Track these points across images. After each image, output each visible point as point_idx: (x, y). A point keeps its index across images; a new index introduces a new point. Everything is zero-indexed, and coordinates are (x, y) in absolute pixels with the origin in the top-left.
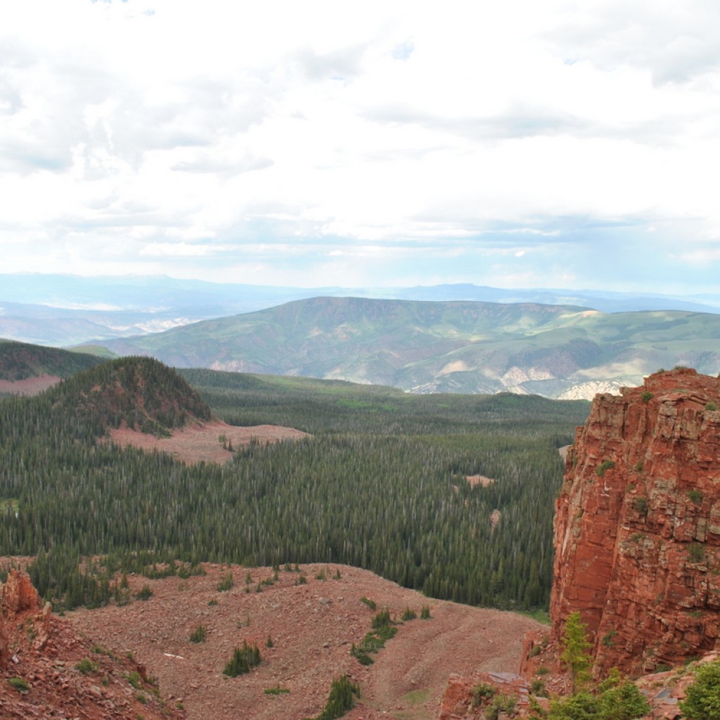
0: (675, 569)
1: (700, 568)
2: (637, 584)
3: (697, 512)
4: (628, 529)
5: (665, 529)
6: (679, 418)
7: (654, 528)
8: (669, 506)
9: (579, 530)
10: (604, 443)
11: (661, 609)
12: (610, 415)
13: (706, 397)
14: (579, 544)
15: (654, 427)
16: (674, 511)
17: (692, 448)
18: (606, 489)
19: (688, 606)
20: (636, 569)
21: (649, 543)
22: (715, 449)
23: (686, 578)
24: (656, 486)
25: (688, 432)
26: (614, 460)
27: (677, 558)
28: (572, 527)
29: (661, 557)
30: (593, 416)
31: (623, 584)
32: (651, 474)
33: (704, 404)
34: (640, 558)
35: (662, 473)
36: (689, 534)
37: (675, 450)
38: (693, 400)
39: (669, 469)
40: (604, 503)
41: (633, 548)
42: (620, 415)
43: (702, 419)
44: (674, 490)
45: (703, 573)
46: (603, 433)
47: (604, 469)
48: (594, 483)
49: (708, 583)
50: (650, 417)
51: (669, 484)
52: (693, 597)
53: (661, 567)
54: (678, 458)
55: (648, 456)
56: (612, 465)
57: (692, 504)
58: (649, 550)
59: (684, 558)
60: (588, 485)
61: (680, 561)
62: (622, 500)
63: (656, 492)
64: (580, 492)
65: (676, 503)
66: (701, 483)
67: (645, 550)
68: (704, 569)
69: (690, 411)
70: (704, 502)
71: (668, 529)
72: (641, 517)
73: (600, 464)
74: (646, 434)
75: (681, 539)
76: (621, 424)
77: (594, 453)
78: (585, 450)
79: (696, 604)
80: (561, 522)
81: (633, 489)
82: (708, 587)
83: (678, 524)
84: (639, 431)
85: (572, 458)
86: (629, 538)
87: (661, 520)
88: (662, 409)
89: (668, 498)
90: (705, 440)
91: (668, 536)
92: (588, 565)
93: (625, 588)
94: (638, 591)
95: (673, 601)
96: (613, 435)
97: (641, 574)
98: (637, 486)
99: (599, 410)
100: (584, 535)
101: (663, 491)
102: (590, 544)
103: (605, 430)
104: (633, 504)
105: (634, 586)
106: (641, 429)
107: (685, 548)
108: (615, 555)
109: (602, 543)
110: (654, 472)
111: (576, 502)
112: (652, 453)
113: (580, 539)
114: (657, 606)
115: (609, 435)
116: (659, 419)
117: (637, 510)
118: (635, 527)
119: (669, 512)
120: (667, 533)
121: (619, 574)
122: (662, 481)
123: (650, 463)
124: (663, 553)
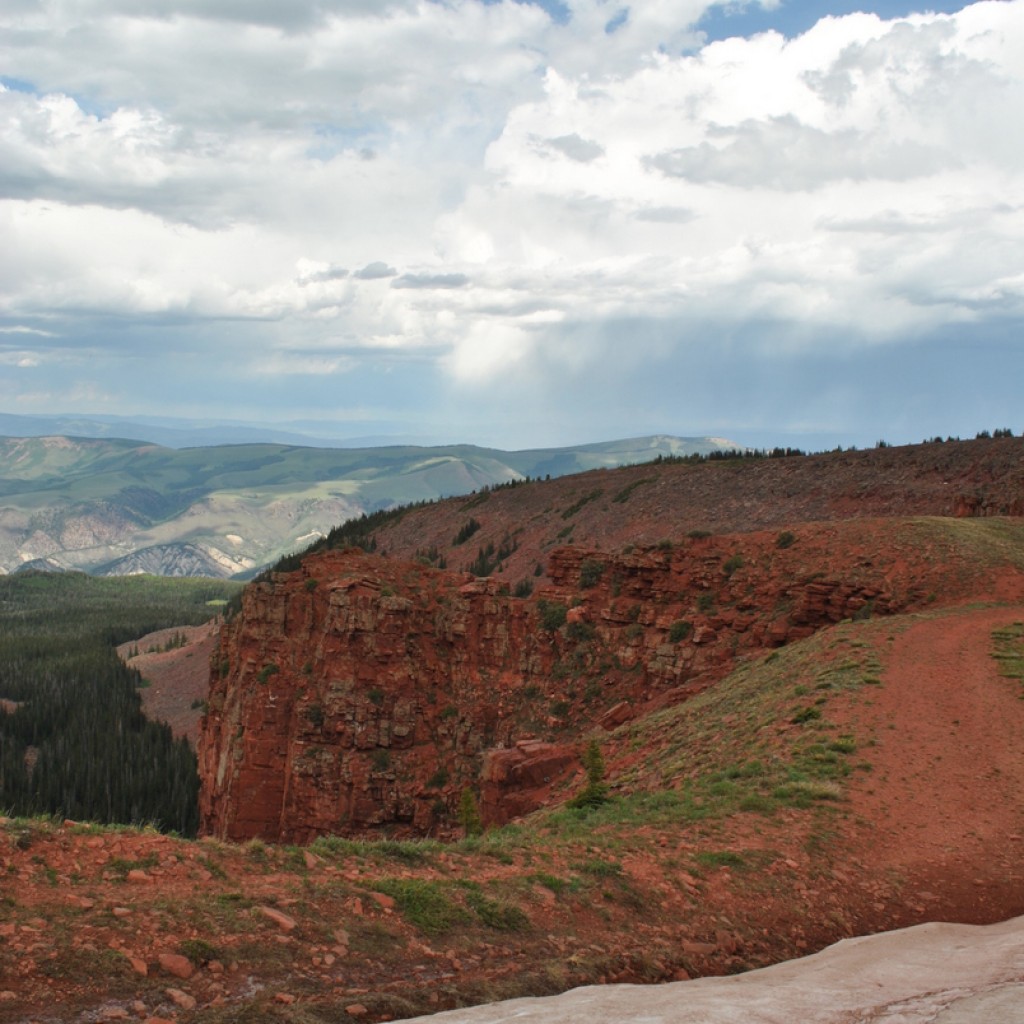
0: (360, 782)
1: (387, 777)
2: (317, 806)
3: (378, 714)
4: (302, 743)
5: (344, 738)
6: (353, 607)
7: (332, 738)
8: (348, 710)
9: (241, 752)
10: (264, 644)
11: (347, 830)
12: (269, 609)
13: (379, 581)
14: (243, 769)
15: (323, 619)
16: (354, 715)
17: (369, 641)
18: (271, 698)
19: (378, 822)
20: (314, 789)
21: (328, 757)
22: (394, 640)
23: (372, 789)
24: (330, 689)
25: (363, 623)
26: (279, 663)
27: (362, 769)
28: (231, 750)
29: (344, 770)
30: (249, 612)
31: (299, 809)
32: (324, 675)
33: (377, 589)
34: (319, 775)
35: (337, 673)
36: (372, 740)
37: (350, 645)
38: (364, 586)
40: (270, 716)
41: (310, 765)
42: (281, 608)
43: (378, 607)
44: (352, 692)
45: (391, 781)
46: (263, 632)
47: (268, 674)
48: (257, 693)
49: (397, 792)
50: (318, 608)
51: (347, 685)
52: (382, 811)
53: (344, 782)
54: (354, 654)
55: (319, 654)
56: (275, 670)
57: (373, 705)
58: (329, 764)
59: (369, 768)
60: (249, 697)
61: (364, 771)
62: (291, 710)
63: (332, 696)
64: (238, 706)
65: (356, 706)
66: (380, 680)
67: (324, 765)
68: (392, 777)
69: (365, 599)
70: (386, 701)
71: (349, 737)
72: (316, 726)
73: (260, 669)
74: (312, 629)
75: (364, 746)
76: (282, 619)
77: (252, 657)
78: (240, 654)
79: (386, 817)
80: (211, 746)
81: (304, 695)
82: (398, 797)
83: (359, 730)
84: (305, 626)
85: (217, 664)
86: (305, 753)
87: (340, 727)
88: (333, 598)
89: (347, 702)
90: (383, 631)
91: (349, 745)
92: (254, 793)
93: (301, 813)
94: (318, 814)
95: (361, 818)
96: (274, 632)
97: (321, 794)
98: (309, 690)
99: (255, 604)
100: (247, 756)
101: (340, 694)
102: (255, 768)
103: (264, 628)
104: (306, 713)
105: (313, 809)
106: (308, 623)
108: (288, 776)
109: (270, 764)
110: (327, 672)
111: (234, 718)
112: (324, 651)
113: (243, 763)
114: (342, 829)
115: (269, 633)
116: (330, 610)
117: (312, 719)
118: (309, 740)
119: (349, 717)
120: (347, 742)
121: (295, 797)
122: (339, 682)
123: (322, 662)
124: (345, 766)
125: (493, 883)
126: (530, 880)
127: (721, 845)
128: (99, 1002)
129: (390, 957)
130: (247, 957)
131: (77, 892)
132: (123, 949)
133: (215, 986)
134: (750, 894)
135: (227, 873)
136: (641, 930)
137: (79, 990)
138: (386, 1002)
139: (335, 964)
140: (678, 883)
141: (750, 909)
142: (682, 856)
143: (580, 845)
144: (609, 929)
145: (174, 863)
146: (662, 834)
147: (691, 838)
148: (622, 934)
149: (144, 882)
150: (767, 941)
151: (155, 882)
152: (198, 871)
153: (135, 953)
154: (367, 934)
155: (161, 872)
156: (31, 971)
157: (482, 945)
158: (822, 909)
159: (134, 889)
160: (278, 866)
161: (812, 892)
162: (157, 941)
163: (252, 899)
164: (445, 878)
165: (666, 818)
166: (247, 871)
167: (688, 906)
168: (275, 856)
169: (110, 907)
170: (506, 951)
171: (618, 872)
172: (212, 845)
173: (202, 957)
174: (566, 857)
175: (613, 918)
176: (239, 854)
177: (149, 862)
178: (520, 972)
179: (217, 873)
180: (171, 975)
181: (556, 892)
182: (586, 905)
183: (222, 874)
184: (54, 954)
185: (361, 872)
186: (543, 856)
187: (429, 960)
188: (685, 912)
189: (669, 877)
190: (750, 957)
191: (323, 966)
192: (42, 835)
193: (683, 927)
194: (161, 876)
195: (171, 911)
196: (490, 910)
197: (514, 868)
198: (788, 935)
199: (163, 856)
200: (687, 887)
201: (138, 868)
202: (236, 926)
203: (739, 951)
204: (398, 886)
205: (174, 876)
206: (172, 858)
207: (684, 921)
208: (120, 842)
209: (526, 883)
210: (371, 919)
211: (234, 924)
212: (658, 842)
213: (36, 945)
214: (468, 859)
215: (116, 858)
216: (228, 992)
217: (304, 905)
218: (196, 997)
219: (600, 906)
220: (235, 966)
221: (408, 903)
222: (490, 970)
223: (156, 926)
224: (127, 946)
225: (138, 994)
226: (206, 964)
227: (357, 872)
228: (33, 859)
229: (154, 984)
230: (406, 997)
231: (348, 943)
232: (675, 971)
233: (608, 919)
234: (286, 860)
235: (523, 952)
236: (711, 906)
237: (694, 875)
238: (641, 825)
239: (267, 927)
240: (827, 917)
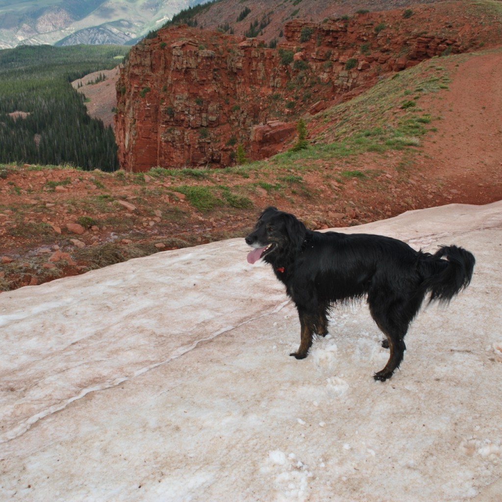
0: (194, 144)
1: (207, 141)
2: (174, 156)
3: (201, 110)
4: (164, 126)
5: (185, 123)
6: (185, 56)
7: (179, 123)
8: (186, 109)
9: (135, 132)
10: (142, 77)
12: (142, 59)
13: (197, 42)
14: (137, 140)
15: (170, 63)
16: (189, 111)
17: (194, 73)
18: (148, 105)
19: (204, 163)
20: (172, 148)
21: (178, 132)
22: (207, 73)
23: (200, 147)
24: (176, 99)
25: (191, 64)
26: (150, 86)
27: (194, 138)
28: (130, 131)
29: (186, 138)
30: (133, 61)
31: (165, 158)
32: (173, 92)
33: (196, 46)
34: (174, 141)
35: (179, 90)
36: (199, 123)
37: (184, 76)
38: (190, 44)
39: (183, 88)
40: (148, 113)
41: (169, 137)
42: (149, 58)
43: (197, 56)
44: (187, 99)
45: (209, 143)
46: (140, 71)
47: (145, 92)
48: (140, 102)
49: (212, 148)
50: (167, 57)
51: (184, 96)
52: (205, 157)
53: (186, 144)
54: (187, 80)
55: (169, 81)
56: (149, 90)
57: (198, 106)
58: (178, 136)
59: (198, 137)
60: (137, 104)
61: (196, 139)
62: (157, 110)
63: (177, 102)
64: (131, 109)
65: (189, 107)
66: (201, 93)
67: (176, 136)
68: (209, 141)
69: (190, 51)
70: (204, 104)
71: (187, 122)
72: (171, 117)
73: (141, 90)
74: (165, 68)
75: (195, 127)
76: (150, 64)
77: (136, 84)
78: (130, 83)
79: (207, 160)
80: (121, 129)
81: (163, 102)
82: (212, 150)
83: (192, 119)
84: (161, 67)
85: (120, 88)
86: (166, 131)
87: (183, 118)
88: (174, 52)
89: (185, 105)
90: (201, 68)
92: (144, 151)
94: (175, 160)
95: (195, 161)
96: (146, 71)
97: (175, 150)
98: (166, 100)
99: (136, 57)
100: (139, 134)
101: (181, 101)
102: (143, 139)
103: (141, 68)
104: (165, 111)
105: (172, 158)
106: (163, 66)
107: (197, 132)
108: (159, 142)
109: (150, 137)
110: (174, 90)
111: (130, 115)
112: (172, 80)
113: (137, 136)
115: (143, 71)
116: (173, 58)
117: (168, 114)
119: (187, 113)
120: (186, 125)
121: (163, 152)
122: (180, 95)
123: (171, 85)
124: (186, 136)
125: (237, 187)
126: (255, 185)
127: (355, 168)
128: (37, 246)
129: (182, 221)
130: (111, 224)
131: (30, 197)
132: (49, 222)
133: (95, 237)
134: (366, 190)
135: (105, 186)
136: (309, 207)
137: (28, 241)
138: (175, 242)
139: (154, 225)
140: (330, 186)
141: (365, 198)
142: (335, 173)
143: (284, 169)
144: (293, 207)
145: (78, 182)
146: (326, 163)
147: (341, 164)
148: (299, 210)
149: (63, 191)
150: (371, 212)
151: (69, 191)
152: (90, 185)
153: (55, 224)
154: (171, 212)
155: (72, 187)
156: (5, 234)
157: (228, 216)
158: (402, 197)
159: (58, 195)
160: (131, 182)
161: (397, 189)
162: (66, 218)
163: (114, 197)
164: (214, 185)
165: (330, 155)
166: (115, 185)
167: (334, 196)
168: (129, 177)
169: (45, 203)
170: (239, 218)
171: (300, 181)
172: (97, 173)
173: (88, 225)
174: (276, 174)
175: (295, 202)
176: (111, 177)
177: (66, 182)
178: (243, 227)
179: (99, 186)
180: (73, 233)
181: (268, 190)
182: (282, 196)
183: (102, 186)
184: (15, 226)
185: (172, 183)
186: (265, 174)
187: (201, 223)
188: (332, 199)
189: (325, 183)
190: (362, 219)
191: (148, 227)
192: (13, 172)
193: (330, 206)
194: (72, 188)
195: (74, 204)
196: (233, 199)
197: (249, 180)
198: (383, 209)
199: (72, 179)
200: (334, 187)
201: (60, 185)
202: (106, 210)
203: (356, 217)
204: (187, 189)
205: (78, 188)
206: (77, 180)
207: (331, 203)
208: (52, 173)
209: (253, 186)
210: (174, 204)
211: (104, 209)
212: (324, 167)
213: (7, 222)
214: (226, 176)
215: (50, 181)
216: (100, 240)
217: (140, 199)
218: (85, 242)
219: (289, 197)
220: (104, 228)
221: (191, 197)
222: (230, 227)
223: (66, 211)
224: (51, 220)
225: (56, 242)
226: (90, 227)
227: (170, 183)
228: (9, 183)
229: (64, 237)
230: (185, 239)
231: (161, 216)
232: (322, 226)
233: (293, 203)
234: (135, 179)
235: (247, 218)
236: (346, 196)
237: (339, 182)
238: (317, 159)
239: (121, 210)
240: (403, 201)
